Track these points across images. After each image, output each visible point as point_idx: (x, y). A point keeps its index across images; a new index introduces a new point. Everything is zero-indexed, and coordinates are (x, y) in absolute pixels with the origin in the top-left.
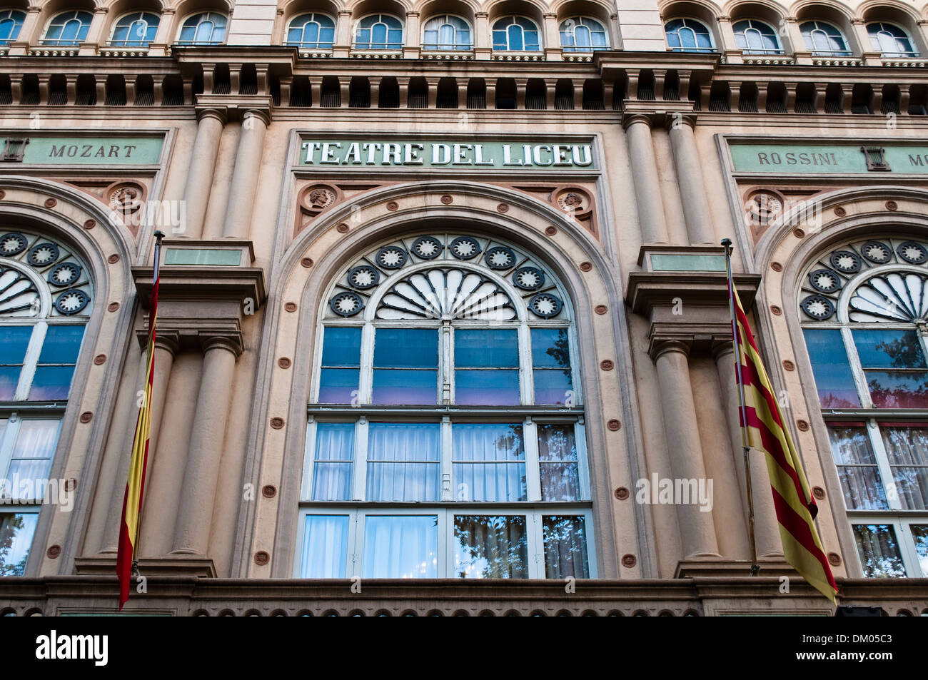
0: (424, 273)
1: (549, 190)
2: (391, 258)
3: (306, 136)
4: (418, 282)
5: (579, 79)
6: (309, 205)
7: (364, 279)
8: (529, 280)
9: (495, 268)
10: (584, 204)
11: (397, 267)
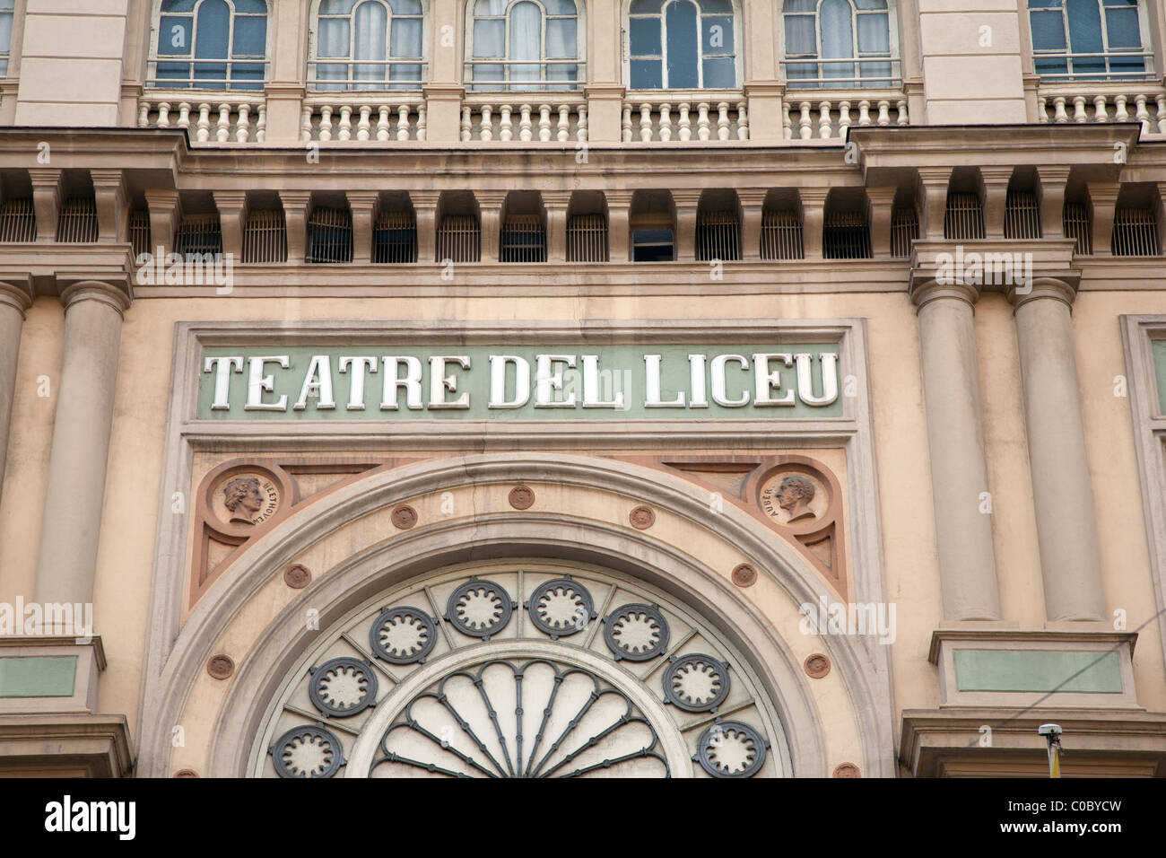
0: (473, 675)
1: (745, 467)
2: (403, 637)
3: (214, 339)
4: (461, 695)
5: (815, 187)
6: (222, 518)
7: (344, 689)
8: (697, 685)
9: (623, 657)
10: (819, 505)
11: (417, 659)
